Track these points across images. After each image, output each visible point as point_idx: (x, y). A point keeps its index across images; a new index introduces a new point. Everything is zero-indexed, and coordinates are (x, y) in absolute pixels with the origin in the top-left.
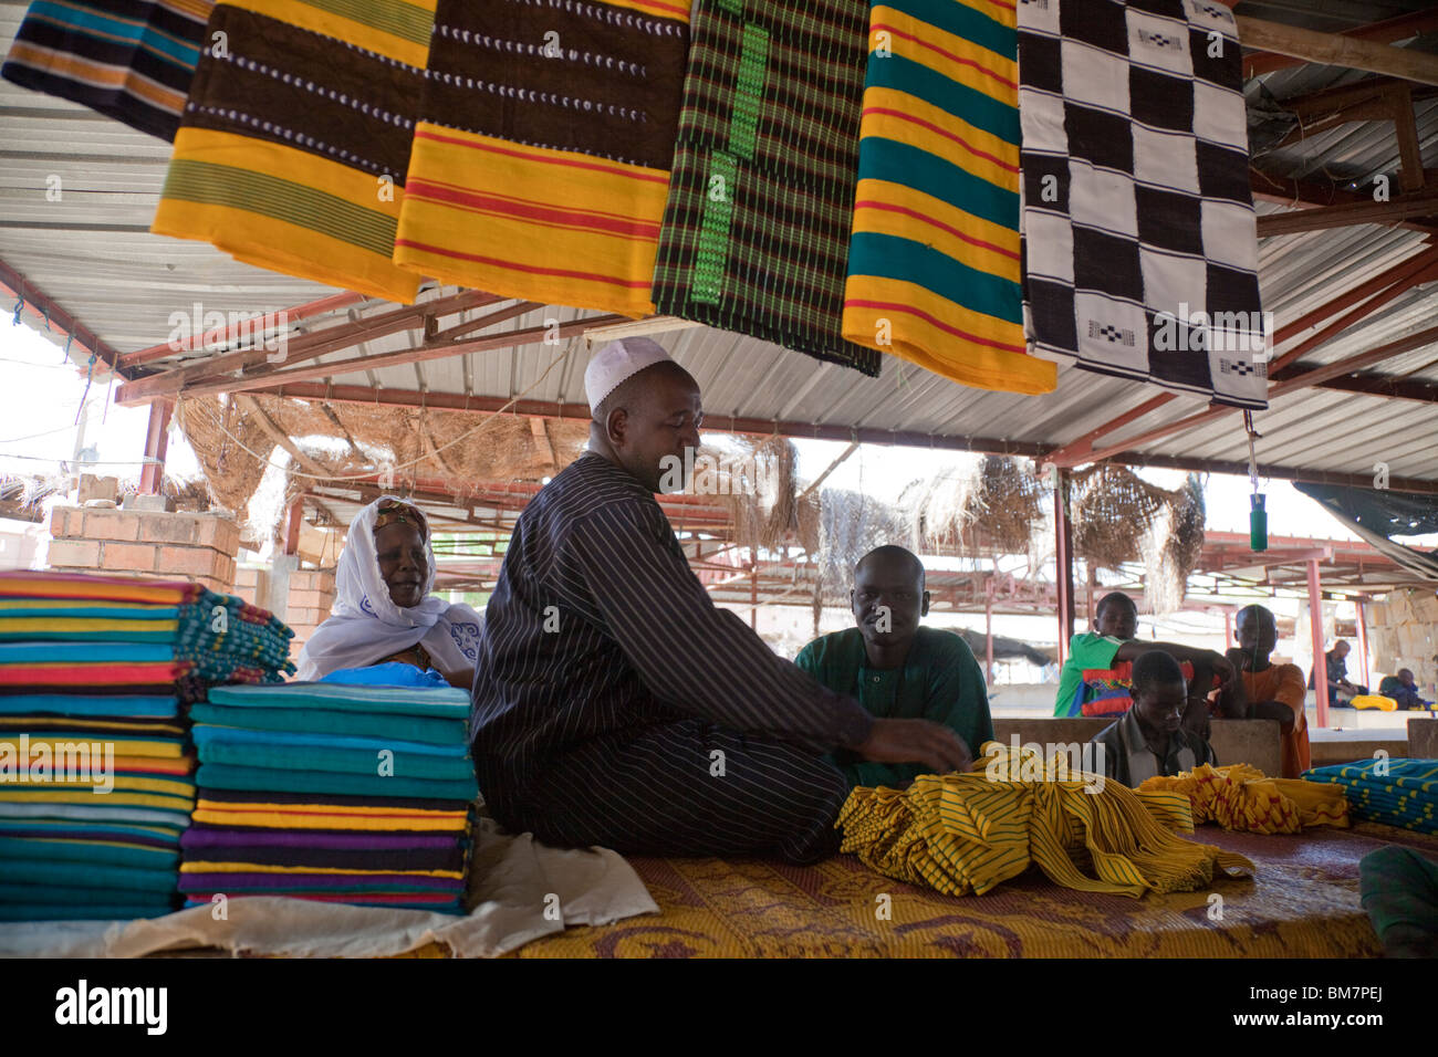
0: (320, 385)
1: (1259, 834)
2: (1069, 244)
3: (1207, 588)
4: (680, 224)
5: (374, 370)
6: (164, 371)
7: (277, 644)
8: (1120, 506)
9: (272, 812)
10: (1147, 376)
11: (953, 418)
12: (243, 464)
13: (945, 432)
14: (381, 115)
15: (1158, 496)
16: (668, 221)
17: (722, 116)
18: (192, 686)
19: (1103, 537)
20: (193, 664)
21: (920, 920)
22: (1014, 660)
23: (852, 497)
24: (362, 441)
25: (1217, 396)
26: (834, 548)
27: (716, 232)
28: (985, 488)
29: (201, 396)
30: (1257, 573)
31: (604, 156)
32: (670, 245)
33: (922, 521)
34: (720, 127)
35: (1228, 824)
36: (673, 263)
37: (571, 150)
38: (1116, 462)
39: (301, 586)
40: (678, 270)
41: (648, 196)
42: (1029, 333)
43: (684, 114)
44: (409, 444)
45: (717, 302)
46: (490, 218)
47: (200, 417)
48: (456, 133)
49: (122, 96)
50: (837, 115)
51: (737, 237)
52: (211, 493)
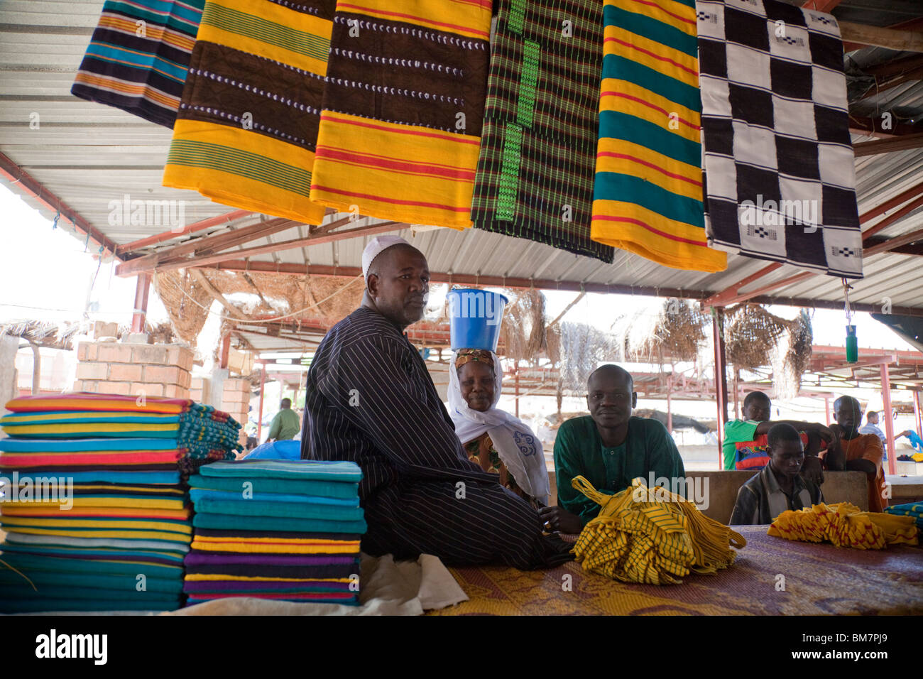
0: (242, 262)
1: (859, 550)
2: (734, 175)
3: (814, 382)
4: (488, 170)
5: (277, 253)
6: (145, 255)
7: (232, 433)
8: (756, 331)
9: (240, 543)
10: (784, 259)
11: (646, 276)
12: (195, 312)
13: (641, 284)
14: (298, 106)
15: (781, 323)
16: (481, 169)
17: (512, 101)
18: (186, 464)
19: (746, 351)
20: (187, 450)
21: (644, 606)
22: (685, 430)
23: (581, 327)
24: (268, 296)
25: (830, 271)
26: (570, 360)
27: (511, 175)
28: (667, 320)
29: (168, 271)
30: (847, 372)
31: (438, 128)
32: (482, 184)
33: (627, 342)
34: (511, 108)
35: (838, 543)
36: (484, 195)
37: (417, 125)
38: (753, 302)
39: (230, 388)
40: (487, 200)
41: (467, 154)
42: (709, 233)
43: (488, 100)
44: (298, 297)
45: (512, 219)
46: (369, 170)
47: (167, 283)
48: (346, 117)
49: (143, 101)
50: (584, 97)
51: (524, 178)
52: (175, 331)
